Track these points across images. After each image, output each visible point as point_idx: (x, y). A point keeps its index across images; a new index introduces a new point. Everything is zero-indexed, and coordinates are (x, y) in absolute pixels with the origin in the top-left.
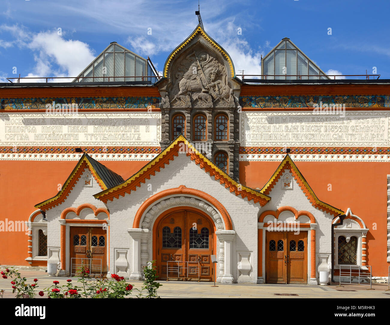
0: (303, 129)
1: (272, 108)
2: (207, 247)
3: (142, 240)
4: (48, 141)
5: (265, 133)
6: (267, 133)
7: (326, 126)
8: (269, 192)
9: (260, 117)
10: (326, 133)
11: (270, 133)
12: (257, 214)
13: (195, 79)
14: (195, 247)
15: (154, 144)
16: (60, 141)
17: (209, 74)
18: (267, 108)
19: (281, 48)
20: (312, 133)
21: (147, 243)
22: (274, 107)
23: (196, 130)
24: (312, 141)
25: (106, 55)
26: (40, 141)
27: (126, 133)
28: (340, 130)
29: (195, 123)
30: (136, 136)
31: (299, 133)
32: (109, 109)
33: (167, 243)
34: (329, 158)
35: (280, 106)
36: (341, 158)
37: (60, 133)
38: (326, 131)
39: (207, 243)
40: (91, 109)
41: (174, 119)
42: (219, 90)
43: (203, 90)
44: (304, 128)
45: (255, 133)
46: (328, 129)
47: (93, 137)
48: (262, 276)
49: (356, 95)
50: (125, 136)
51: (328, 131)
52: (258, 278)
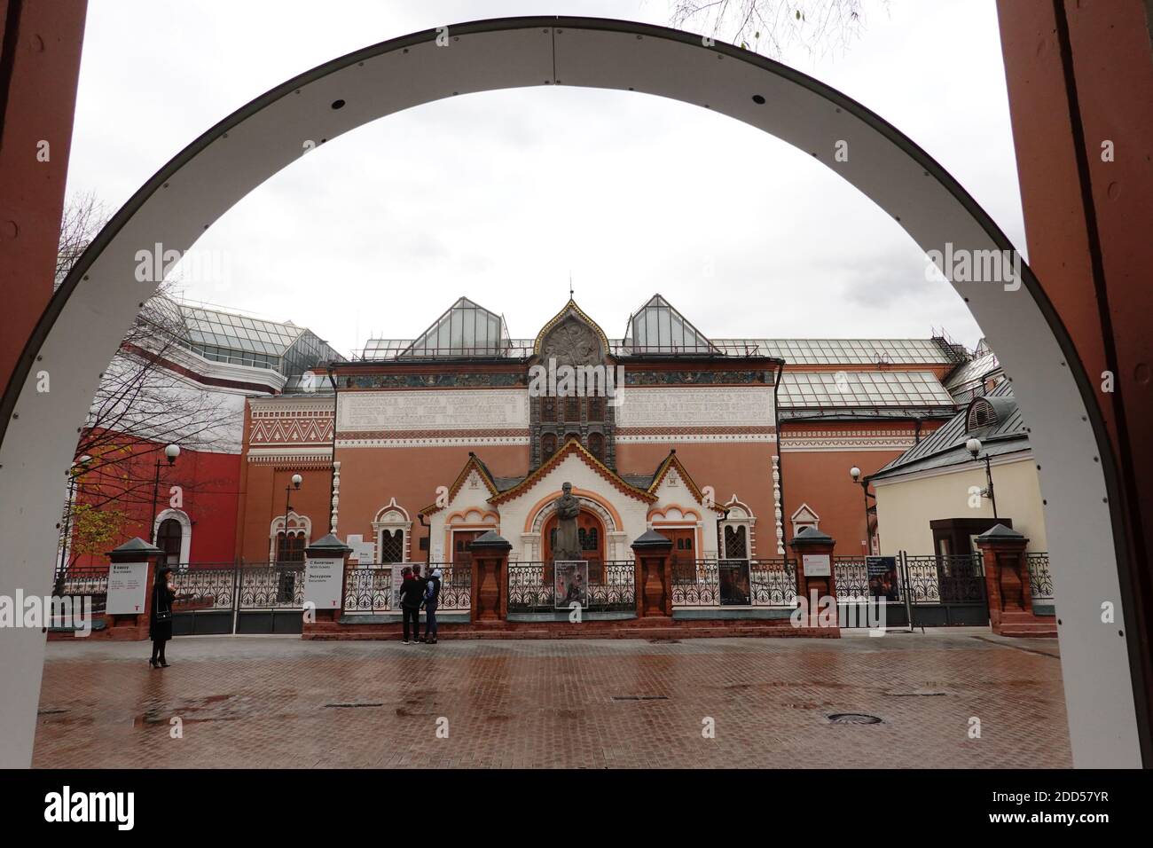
0: (682, 407)
1: (649, 385)
3: (533, 544)
4: (400, 424)
6: (644, 412)
7: (706, 404)
8: (656, 490)
9: (637, 394)
11: (647, 412)
15: (523, 425)
16: (415, 424)
17: (581, 348)
18: (644, 385)
19: (653, 304)
20: (691, 411)
22: (651, 383)
26: (391, 424)
27: (490, 413)
28: (720, 408)
30: (502, 417)
31: (678, 411)
32: (471, 387)
34: (711, 439)
35: (657, 382)
36: (723, 439)
37: (415, 415)
38: (706, 409)
40: (451, 387)
45: (631, 412)
49: (735, 371)
50: (489, 417)
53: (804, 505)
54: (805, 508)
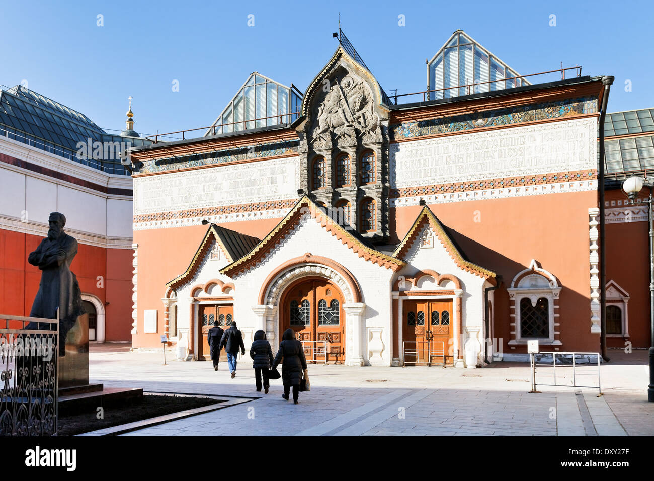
0: (470, 158)
1: (430, 135)
2: (337, 322)
3: (267, 317)
4: (184, 204)
5: (421, 168)
6: (424, 168)
7: (501, 151)
8: (406, 253)
9: (415, 148)
10: (501, 159)
11: (427, 168)
12: (389, 282)
13: (337, 111)
14: (325, 322)
15: (293, 195)
16: (196, 203)
17: (353, 103)
18: (423, 136)
19: (452, 45)
20: (481, 162)
21: (273, 321)
22: (432, 134)
23: (339, 174)
24: (482, 172)
25: (246, 89)
26: (177, 205)
27: (262, 186)
28: (519, 153)
29: (338, 166)
30: (274, 189)
31: (465, 163)
32: (245, 160)
33: (294, 320)
34: (505, 193)
35: (440, 130)
36: (521, 192)
37: (196, 194)
38: (501, 157)
39: (337, 318)
40: (226, 163)
41: (315, 163)
42: (365, 122)
43: (347, 124)
44: (472, 156)
45: (408, 170)
46: (503, 154)
47: (229, 194)
48: (398, 357)
49: (542, 103)
50: (261, 190)
51: (503, 157)
52: (393, 360)
53: (612, 281)
54: (612, 285)
